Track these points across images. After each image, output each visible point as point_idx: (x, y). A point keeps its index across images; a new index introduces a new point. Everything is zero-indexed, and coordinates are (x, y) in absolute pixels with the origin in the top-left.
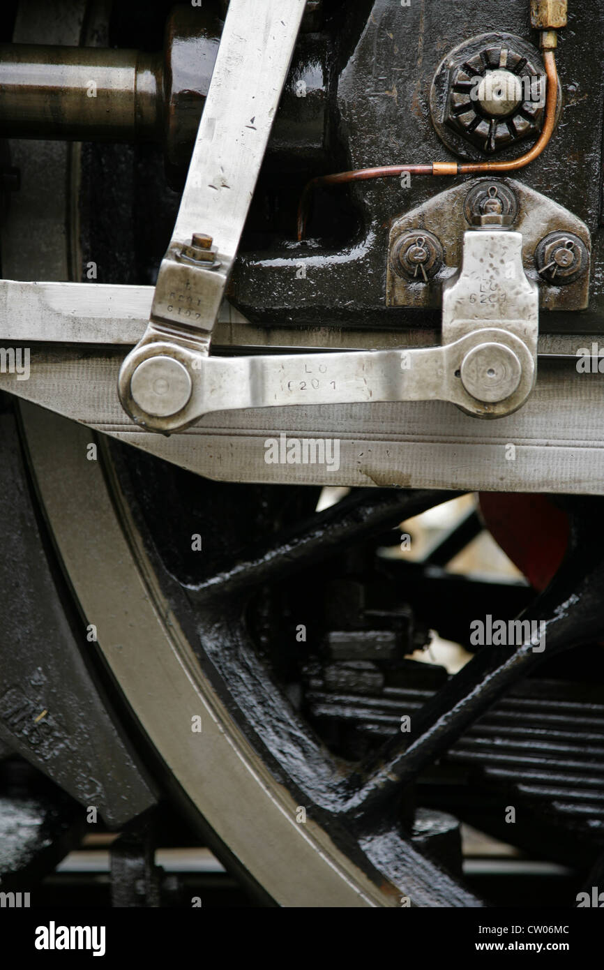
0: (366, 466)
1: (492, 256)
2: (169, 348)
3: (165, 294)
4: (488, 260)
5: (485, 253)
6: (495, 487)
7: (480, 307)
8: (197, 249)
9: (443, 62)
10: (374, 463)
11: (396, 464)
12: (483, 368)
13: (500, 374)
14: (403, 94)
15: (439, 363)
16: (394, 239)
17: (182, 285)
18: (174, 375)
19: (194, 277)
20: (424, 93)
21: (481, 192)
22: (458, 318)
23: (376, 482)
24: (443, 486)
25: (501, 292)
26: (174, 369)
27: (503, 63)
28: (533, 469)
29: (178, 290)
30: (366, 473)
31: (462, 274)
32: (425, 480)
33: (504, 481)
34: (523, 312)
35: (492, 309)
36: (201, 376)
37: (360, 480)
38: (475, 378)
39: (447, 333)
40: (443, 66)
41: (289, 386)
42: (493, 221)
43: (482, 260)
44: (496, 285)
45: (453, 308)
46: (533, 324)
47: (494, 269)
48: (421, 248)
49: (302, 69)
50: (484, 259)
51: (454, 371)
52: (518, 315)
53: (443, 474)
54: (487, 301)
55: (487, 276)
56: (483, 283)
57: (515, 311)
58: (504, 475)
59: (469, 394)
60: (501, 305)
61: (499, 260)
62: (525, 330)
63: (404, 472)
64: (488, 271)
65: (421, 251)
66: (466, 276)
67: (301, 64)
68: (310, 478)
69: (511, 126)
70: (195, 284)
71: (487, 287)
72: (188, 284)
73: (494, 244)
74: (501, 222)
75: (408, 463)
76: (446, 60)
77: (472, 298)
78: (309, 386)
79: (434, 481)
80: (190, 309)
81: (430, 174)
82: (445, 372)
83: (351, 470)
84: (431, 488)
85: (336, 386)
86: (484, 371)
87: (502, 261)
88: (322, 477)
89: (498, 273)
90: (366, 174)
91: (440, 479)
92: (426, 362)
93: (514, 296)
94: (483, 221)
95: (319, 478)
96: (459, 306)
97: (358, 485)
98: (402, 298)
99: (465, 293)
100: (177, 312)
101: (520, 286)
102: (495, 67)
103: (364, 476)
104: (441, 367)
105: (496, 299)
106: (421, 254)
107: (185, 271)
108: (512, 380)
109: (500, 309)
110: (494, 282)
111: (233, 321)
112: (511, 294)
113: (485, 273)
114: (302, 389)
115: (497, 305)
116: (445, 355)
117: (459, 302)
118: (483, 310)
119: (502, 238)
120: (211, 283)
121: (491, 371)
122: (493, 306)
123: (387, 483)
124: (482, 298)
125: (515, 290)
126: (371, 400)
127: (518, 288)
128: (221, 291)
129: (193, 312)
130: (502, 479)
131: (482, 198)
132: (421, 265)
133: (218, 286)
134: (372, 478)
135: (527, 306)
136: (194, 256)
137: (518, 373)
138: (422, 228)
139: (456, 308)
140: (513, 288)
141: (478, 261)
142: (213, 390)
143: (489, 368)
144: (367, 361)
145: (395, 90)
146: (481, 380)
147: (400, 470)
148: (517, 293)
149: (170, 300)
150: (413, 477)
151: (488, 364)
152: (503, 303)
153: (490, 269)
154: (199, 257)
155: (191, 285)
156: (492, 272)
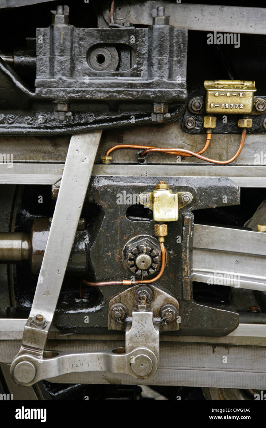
0: (106, 377)
1: (142, 321)
2: (28, 357)
3: (26, 338)
4: (140, 322)
5: (140, 320)
6: (151, 384)
7: (138, 339)
8: (37, 322)
9: (126, 245)
10: (108, 376)
11: (116, 376)
12: (139, 364)
13: (145, 366)
14: (113, 255)
15: (124, 361)
16: (111, 306)
17: (32, 335)
18: (29, 368)
19: (36, 332)
20: (120, 254)
21: (140, 292)
22: (131, 343)
23: (109, 382)
24: (133, 384)
25: (146, 333)
26: (29, 366)
27: (145, 251)
28: (164, 377)
29: (31, 336)
30: (106, 379)
31: (132, 327)
32: (127, 382)
33: (154, 382)
34: (154, 340)
35: (142, 339)
36: (39, 367)
37: (104, 382)
38: (136, 368)
39: (127, 348)
40: (126, 246)
41: (72, 366)
42: (143, 307)
43: (138, 322)
44: (144, 331)
45: (129, 339)
46: (157, 345)
47: (143, 325)
48: (119, 313)
49: (78, 245)
50: (139, 322)
51: (129, 364)
52: (152, 342)
53: (133, 379)
54: (141, 336)
55: (141, 328)
56: (139, 330)
57: (151, 340)
58: (154, 379)
59: (134, 373)
60: (146, 338)
61: (144, 322)
62: (155, 347)
63: (119, 379)
64: (141, 326)
65: (119, 314)
66: (133, 328)
67: (78, 243)
68: (86, 381)
69: (148, 272)
70: (37, 334)
71: (141, 332)
72: (34, 334)
73: (143, 317)
74: (145, 308)
75: (120, 376)
76: (127, 245)
77: (135, 336)
78: (79, 365)
79: (130, 382)
80: (35, 342)
81: (122, 285)
82: (126, 364)
83: (100, 378)
84: (129, 384)
85: (89, 365)
86: (140, 365)
87: (146, 323)
88: (90, 381)
89: (144, 327)
90: (100, 285)
91: (132, 381)
92: (120, 360)
93: (150, 335)
94: (139, 307)
95: (89, 381)
96: (131, 338)
97: (103, 384)
98: (114, 327)
99: (133, 334)
100: (31, 343)
101: (152, 331)
102: (142, 252)
103: (105, 380)
104: (125, 362)
105: (144, 336)
106: (119, 315)
107: (33, 330)
108: (149, 368)
109: (145, 339)
110: (143, 330)
111: (56, 331)
112: (149, 334)
113: (140, 327)
114: (77, 366)
115: (144, 338)
116: (126, 358)
117: (131, 337)
118: (140, 340)
119: (146, 314)
120: (42, 334)
121: (142, 365)
122: (143, 338)
123: (113, 383)
124: (139, 336)
125: (151, 333)
126: (101, 370)
127: (151, 332)
128: (46, 337)
129: (36, 344)
130: (153, 381)
131: (140, 293)
132: (119, 319)
133: (45, 335)
134: (108, 381)
135: (155, 338)
136: (36, 324)
137: (151, 365)
138: (120, 302)
139: (130, 339)
140: (150, 332)
141: (137, 322)
142: (44, 372)
143: (141, 364)
144: (100, 356)
145: (110, 253)
146: (139, 368)
147: (118, 378)
148: (151, 334)
149: (28, 340)
150: (122, 380)
151: (141, 362)
152: (147, 337)
153: (142, 326)
154: (38, 324)
155: (35, 335)
156: (142, 327)
